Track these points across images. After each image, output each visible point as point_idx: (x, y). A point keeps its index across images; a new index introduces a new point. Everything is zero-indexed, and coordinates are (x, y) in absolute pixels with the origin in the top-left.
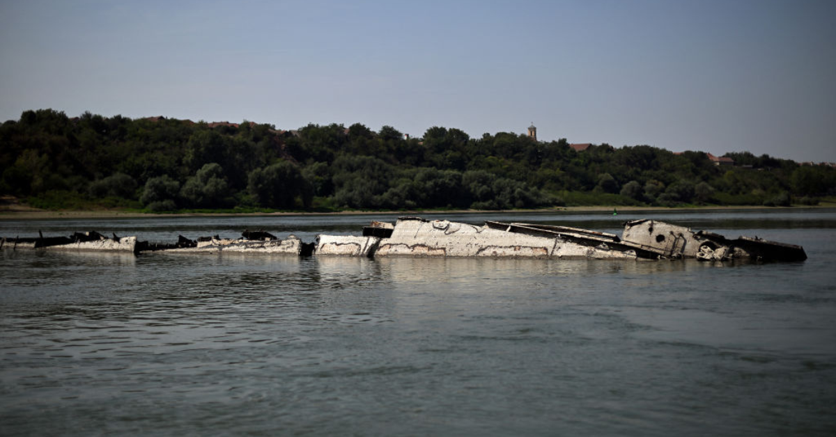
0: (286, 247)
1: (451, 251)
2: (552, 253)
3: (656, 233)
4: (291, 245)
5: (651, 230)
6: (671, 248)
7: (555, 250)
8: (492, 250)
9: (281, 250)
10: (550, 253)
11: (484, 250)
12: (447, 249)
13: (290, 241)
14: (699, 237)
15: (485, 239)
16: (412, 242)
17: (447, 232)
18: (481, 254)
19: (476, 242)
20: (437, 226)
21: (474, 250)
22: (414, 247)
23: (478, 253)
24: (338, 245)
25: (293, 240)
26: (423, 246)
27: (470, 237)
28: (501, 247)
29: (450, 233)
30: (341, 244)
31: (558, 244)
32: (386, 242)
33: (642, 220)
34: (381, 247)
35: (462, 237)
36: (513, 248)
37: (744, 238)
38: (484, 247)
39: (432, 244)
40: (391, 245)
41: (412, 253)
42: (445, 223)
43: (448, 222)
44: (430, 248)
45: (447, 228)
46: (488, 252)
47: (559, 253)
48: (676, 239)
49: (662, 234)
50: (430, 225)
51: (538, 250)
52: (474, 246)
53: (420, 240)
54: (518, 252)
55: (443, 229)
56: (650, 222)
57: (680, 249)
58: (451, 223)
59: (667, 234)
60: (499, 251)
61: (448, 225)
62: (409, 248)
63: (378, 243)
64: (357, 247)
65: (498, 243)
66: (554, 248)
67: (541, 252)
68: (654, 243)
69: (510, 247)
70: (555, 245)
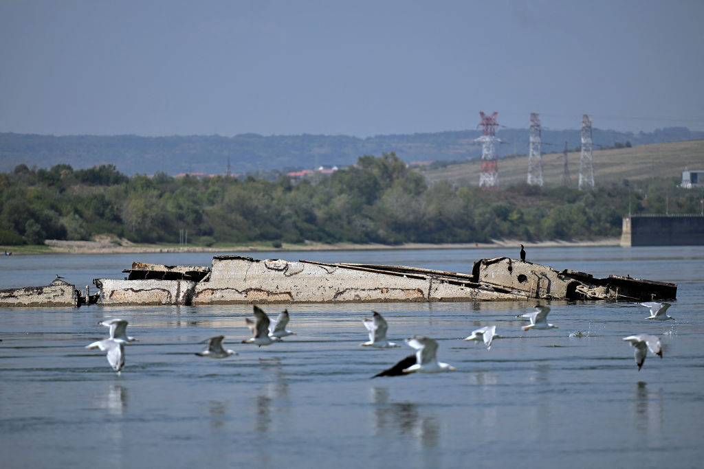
0: (52, 295)
1: (300, 296)
2: (429, 294)
3: (516, 273)
4: (60, 293)
5: (510, 269)
6: (536, 289)
7: (432, 292)
8: (353, 293)
9: (46, 301)
10: (426, 296)
11: (342, 293)
12: (293, 294)
13: (58, 288)
14: (563, 277)
15: (339, 282)
16: (243, 286)
17: (288, 274)
18: (340, 298)
19: (329, 284)
20: (272, 266)
21: (330, 295)
22: (247, 291)
23: (335, 297)
24: (137, 291)
25: (62, 287)
26: (260, 290)
27: (321, 278)
28: (364, 290)
29: (291, 275)
30: (140, 290)
31: (433, 286)
32: (205, 287)
33: (499, 258)
34: (199, 293)
35: (310, 278)
36: (379, 291)
37: (614, 276)
38: (341, 291)
39: (272, 289)
40: (213, 290)
41: (246, 299)
42: (281, 263)
43: (285, 262)
44: (269, 293)
45: (286, 268)
46: (349, 296)
47: (438, 295)
48: (539, 279)
49: (523, 274)
50: (261, 264)
51: (411, 291)
52: (327, 288)
53: (255, 284)
54: (387, 296)
55: (281, 270)
56: (507, 260)
57: (546, 291)
58: (289, 263)
59: (528, 273)
60: (363, 295)
61: (287, 265)
62: (241, 293)
63: (193, 289)
64: (166, 293)
65: (359, 284)
66: (430, 289)
67: (417, 295)
68: (516, 284)
69: (376, 289)
70: (430, 287)
